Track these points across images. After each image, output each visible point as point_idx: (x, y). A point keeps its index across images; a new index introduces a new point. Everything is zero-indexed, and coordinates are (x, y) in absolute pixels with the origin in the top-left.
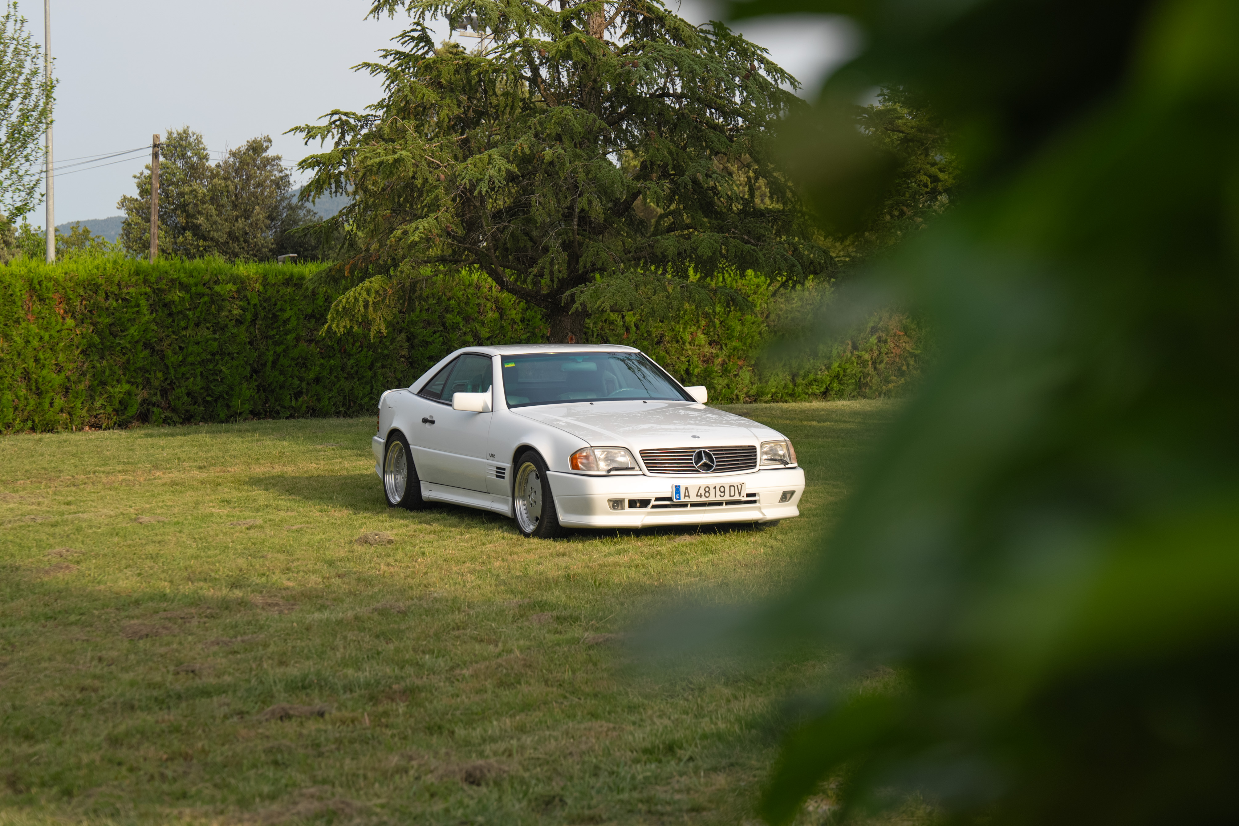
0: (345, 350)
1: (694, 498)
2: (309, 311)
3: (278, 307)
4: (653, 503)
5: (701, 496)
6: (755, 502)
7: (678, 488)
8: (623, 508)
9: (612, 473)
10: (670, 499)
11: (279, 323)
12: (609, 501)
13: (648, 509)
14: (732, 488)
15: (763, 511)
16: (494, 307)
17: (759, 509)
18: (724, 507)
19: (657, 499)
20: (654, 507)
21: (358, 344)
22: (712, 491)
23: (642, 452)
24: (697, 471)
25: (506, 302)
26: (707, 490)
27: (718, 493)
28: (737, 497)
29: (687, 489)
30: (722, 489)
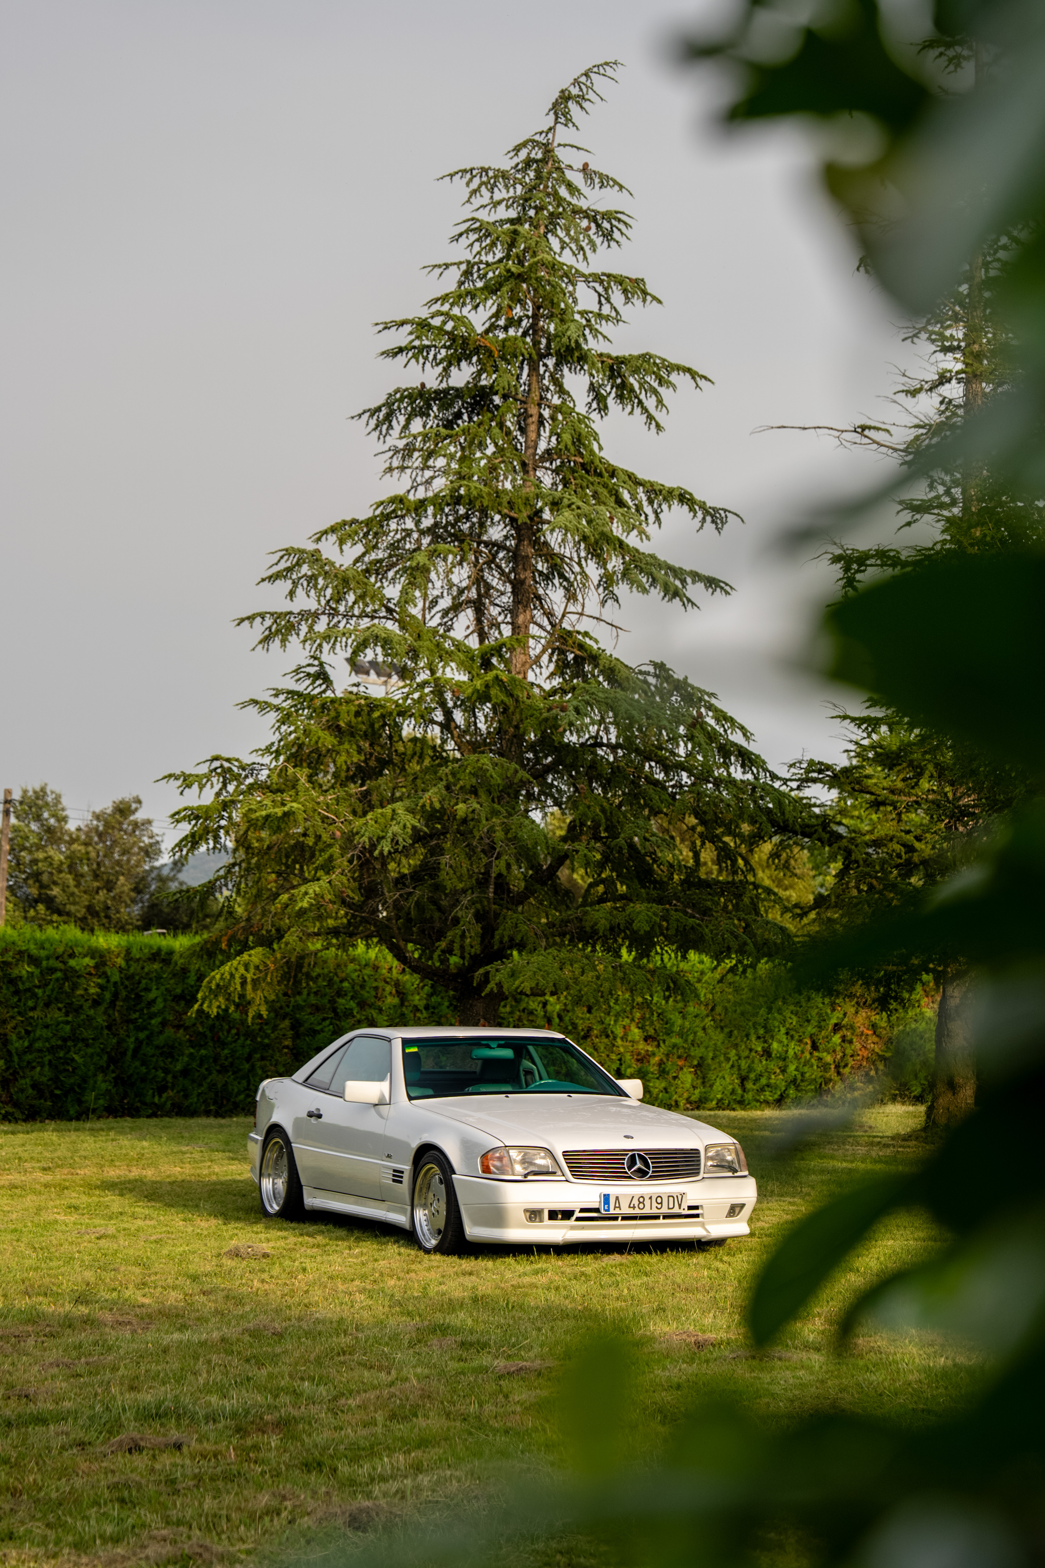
0: (219, 1038)
1: (625, 1210)
2: (179, 991)
3: (142, 986)
4: (577, 1214)
5: (634, 1207)
6: (697, 1216)
7: (606, 1198)
8: (541, 1221)
9: (530, 1178)
10: (597, 1210)
11: (143, 1005)
12: (526, 1211)
13: (572, 1222)
14: (671, 1199)
15: (707, 1227)
16: (394, 991)
17: (703, 1225)
18: (661, 1221)
19: (582, 1210)
20: (578, 1219)
21: (234, 1031)
22: (647, 1202)
23: (565, 1154)
24: (630, 1177)
25: (408, 985)
26: (642, 1199)
27: (654, 1204)
28: (676, 1210)
29: (617, 1198)
30: (659, 1200)
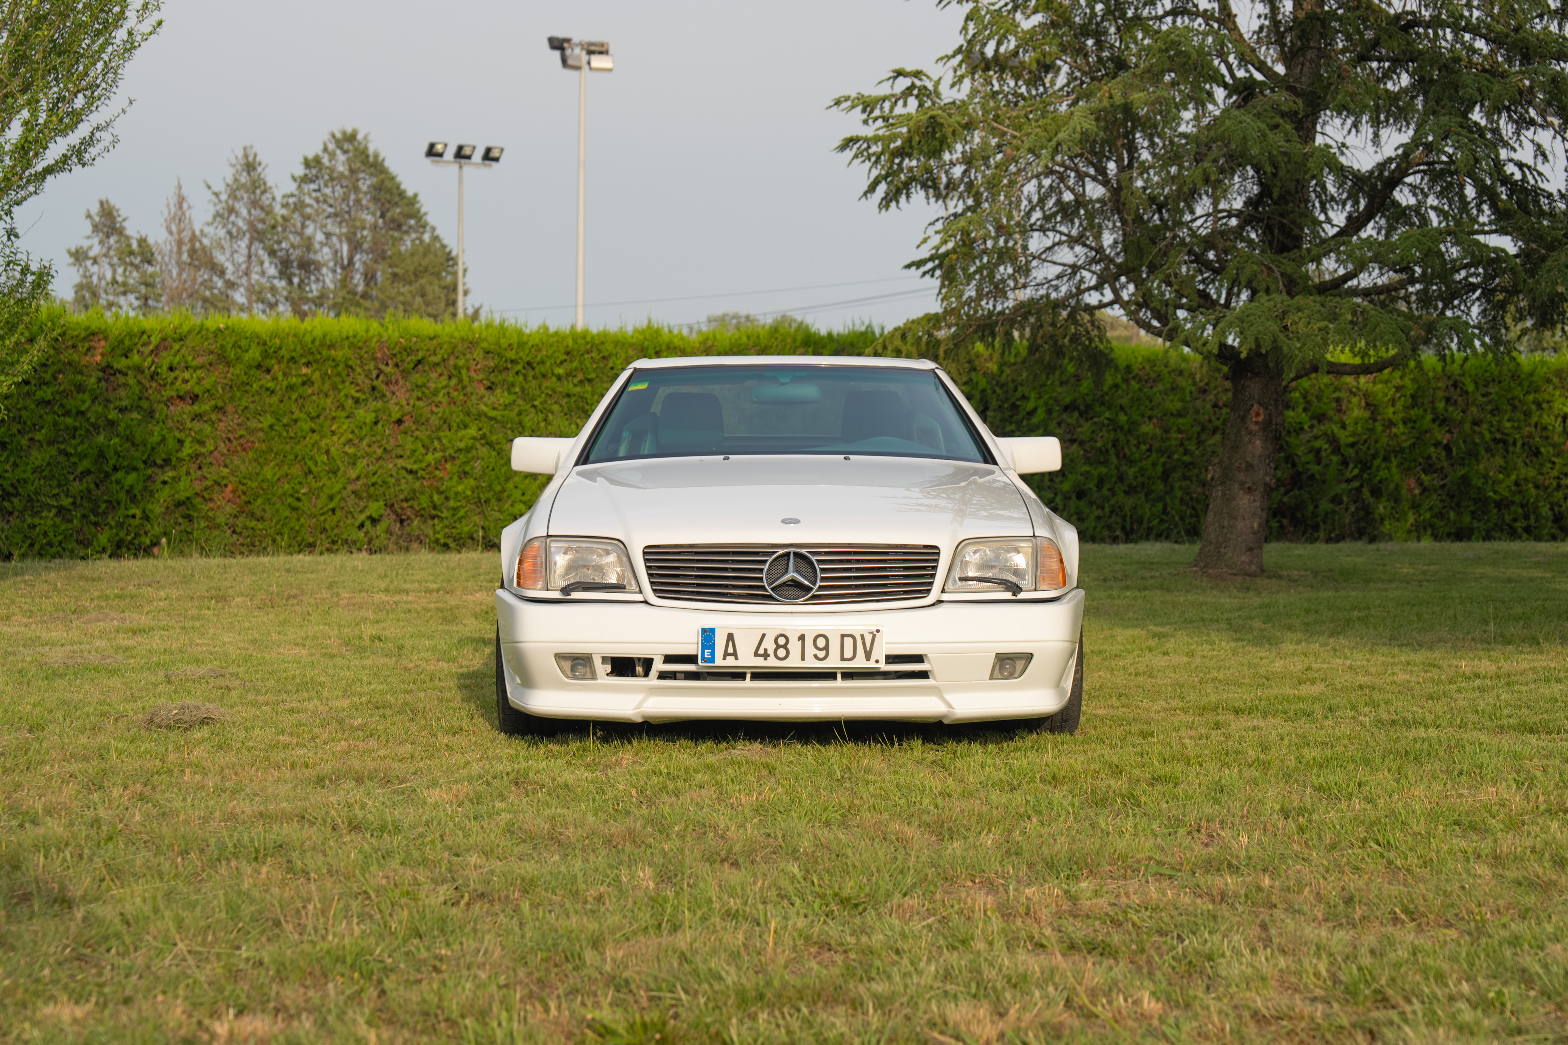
1: (747, 659)
4: (659, 666)
5: (766, 656)
6: (924, 675)
7: (708, 635)
8: (594, 677)
9: (575, 595)
10: (690, 659)
12: (559, 657)
13: (652, 680)
14: (848, 642)
15: (948, 697)
17: (936, 691)
19: (669, 659)
20: (663, 676)
22: (795, 646)
24: (770, 597)
26: (782, 643)
27: (810, 650)
28: (860, 662)
29: (730, 637)
30: (821, 643)
